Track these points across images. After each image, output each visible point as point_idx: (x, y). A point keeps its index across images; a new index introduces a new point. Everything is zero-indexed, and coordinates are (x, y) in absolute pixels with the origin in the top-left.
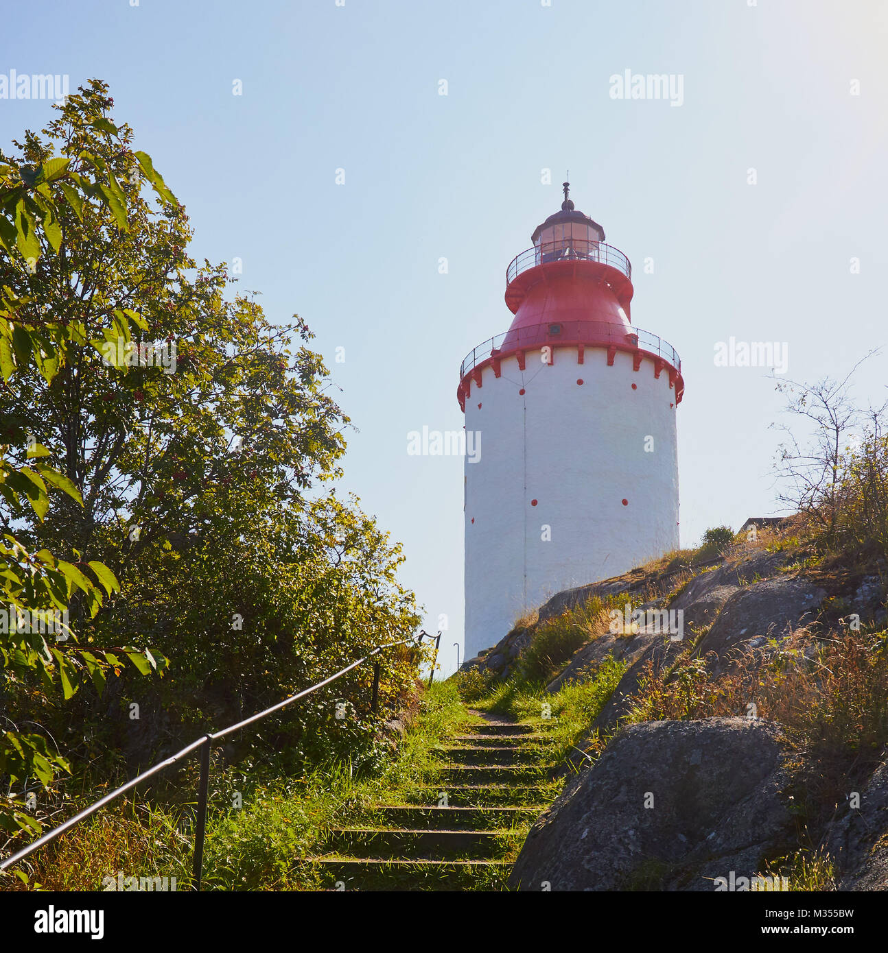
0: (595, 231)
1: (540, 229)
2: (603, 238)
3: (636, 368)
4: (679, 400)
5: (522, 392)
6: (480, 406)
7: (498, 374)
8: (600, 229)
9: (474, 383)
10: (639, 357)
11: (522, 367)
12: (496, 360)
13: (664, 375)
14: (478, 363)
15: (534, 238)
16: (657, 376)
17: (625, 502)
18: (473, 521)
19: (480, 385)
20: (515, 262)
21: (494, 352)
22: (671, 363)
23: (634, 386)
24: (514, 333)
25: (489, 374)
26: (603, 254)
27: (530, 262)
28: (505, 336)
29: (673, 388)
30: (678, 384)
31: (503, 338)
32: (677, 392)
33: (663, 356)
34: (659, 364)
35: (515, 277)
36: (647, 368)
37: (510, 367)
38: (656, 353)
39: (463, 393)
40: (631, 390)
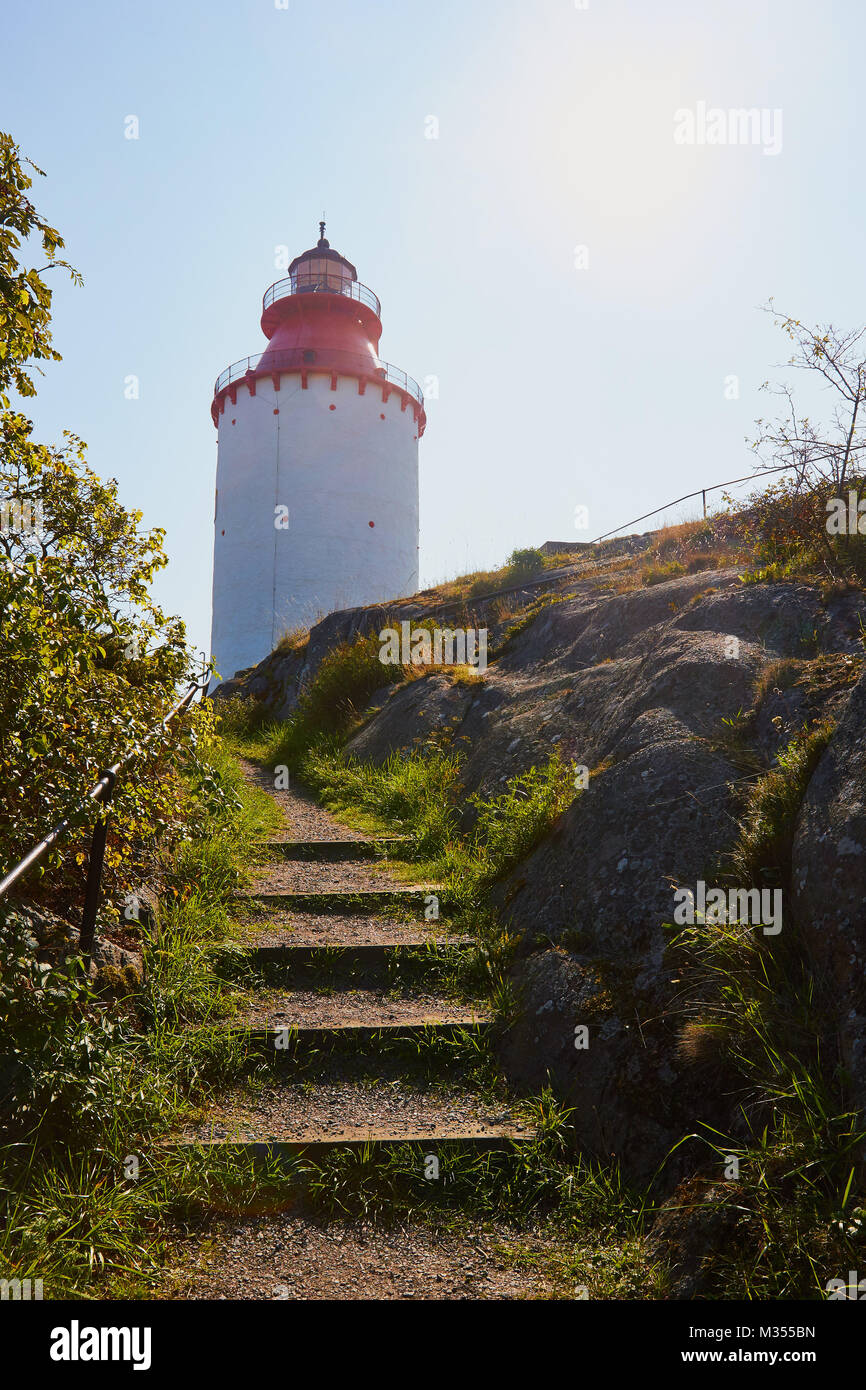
0: (347, 270)
1: (296, 262)
2: (355, 278)
3: (385, 400)
4: (421, 435)
5: (276, 412)
6: (234, 422)
7: (253, 393)
8: (352, 269)
9: (228, 400)
10: (389, 390)
11: (277, 388)
12: (251, 380)
13: (409, 409)
14: (233, 380)
15: (291, 270)
16: (403, 409)
17: (372, 524)
18: (223, 533)
19: (234, 402)
20: (271, 290)
21: (249, 372)
22: (416, 398)
23: (383, 417)
24: (269, 356)
25: (243, 393)
26: (355, 292)
27: (286, 291)
28: (261, 356)
29: (417, 422)
30: (421, 419)
31: (259, 358)
32: (420, 426)
33: (409, 391)
34: (405, 398)
35: (271, 303)
36: (394, 401)
37: (265, 387)
38: (403, 388)
39: (217, 409)
40: (380, 420)
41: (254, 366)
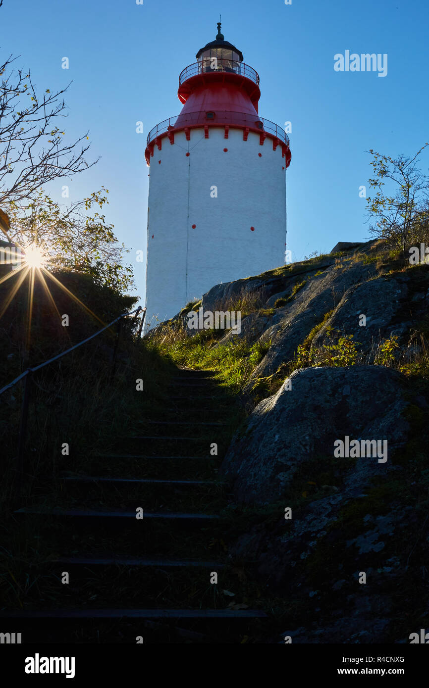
0: (236, 54)
1: (201, 51)
2: (242, 59)
3: (261, 143)
4: (288, 165)
5: (188, 155)
6: (160, 162)
7: (172, 142)
8: (240, 54)
9: (156, 148)
10: (263, 136)
11: (188, 139)
12: (171, 133)
13: (279, 149)
14: (159, 134)
15: (198, 56)
16: (274, 149)
17: (252, 229)
18: (153, 237)
19: (160, 148)
20: (185, 71)
21: (170, 128)
22: (284, 141)
23: (260, 155)
24: (183, 116)
25: (166, 143)
26: (242, 70)
27: (195, 72)
28: (177, 118)
29: (285, 157)
30: (287, 154)
31: (176, 119)
32: (286, 160)
33: (278, 136)
34: (276, 141)
35: (185, 80)
36: (268, 143)
37: (180, 138)
38: (274, 134)
39: (149, 153)
40: (258, 156)
41: (173, 123)
